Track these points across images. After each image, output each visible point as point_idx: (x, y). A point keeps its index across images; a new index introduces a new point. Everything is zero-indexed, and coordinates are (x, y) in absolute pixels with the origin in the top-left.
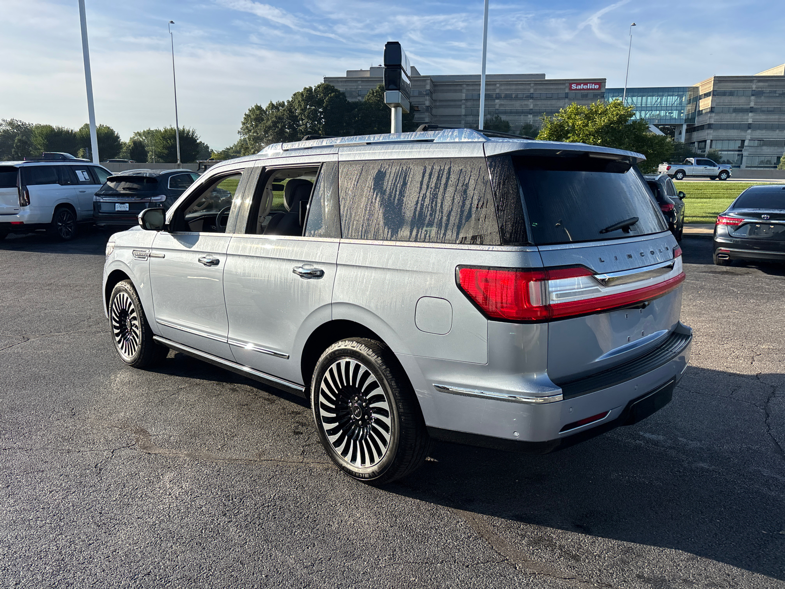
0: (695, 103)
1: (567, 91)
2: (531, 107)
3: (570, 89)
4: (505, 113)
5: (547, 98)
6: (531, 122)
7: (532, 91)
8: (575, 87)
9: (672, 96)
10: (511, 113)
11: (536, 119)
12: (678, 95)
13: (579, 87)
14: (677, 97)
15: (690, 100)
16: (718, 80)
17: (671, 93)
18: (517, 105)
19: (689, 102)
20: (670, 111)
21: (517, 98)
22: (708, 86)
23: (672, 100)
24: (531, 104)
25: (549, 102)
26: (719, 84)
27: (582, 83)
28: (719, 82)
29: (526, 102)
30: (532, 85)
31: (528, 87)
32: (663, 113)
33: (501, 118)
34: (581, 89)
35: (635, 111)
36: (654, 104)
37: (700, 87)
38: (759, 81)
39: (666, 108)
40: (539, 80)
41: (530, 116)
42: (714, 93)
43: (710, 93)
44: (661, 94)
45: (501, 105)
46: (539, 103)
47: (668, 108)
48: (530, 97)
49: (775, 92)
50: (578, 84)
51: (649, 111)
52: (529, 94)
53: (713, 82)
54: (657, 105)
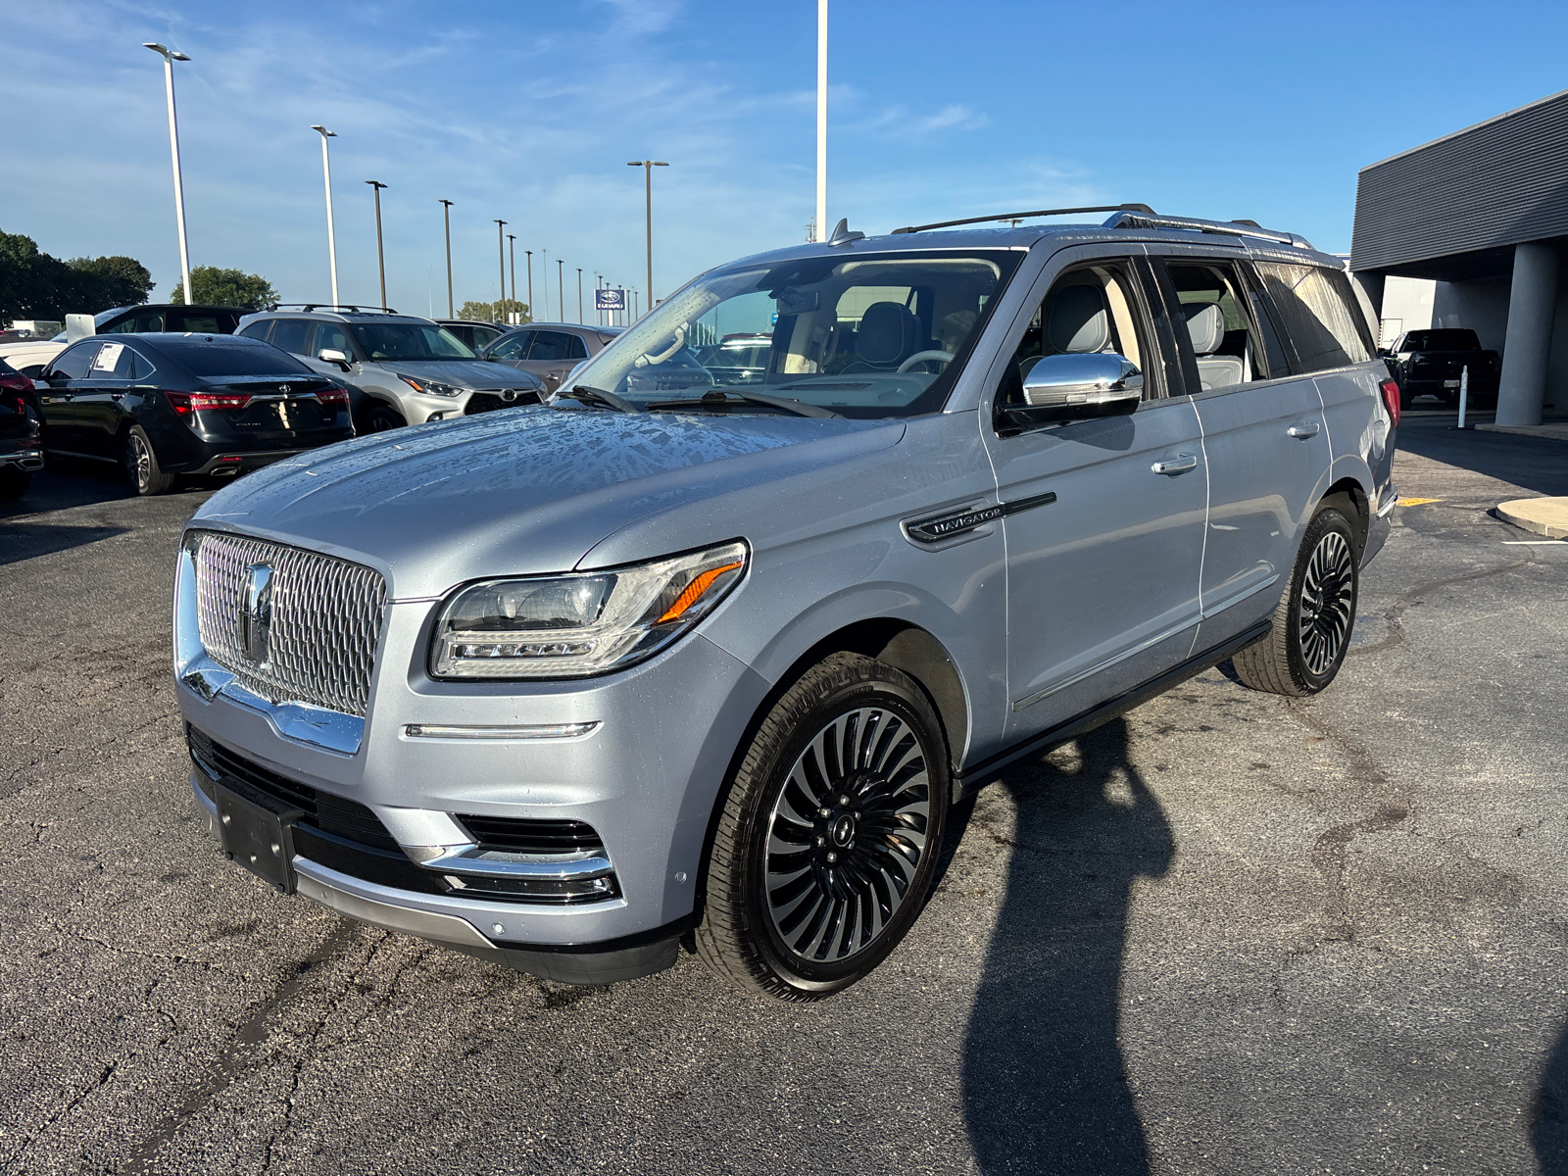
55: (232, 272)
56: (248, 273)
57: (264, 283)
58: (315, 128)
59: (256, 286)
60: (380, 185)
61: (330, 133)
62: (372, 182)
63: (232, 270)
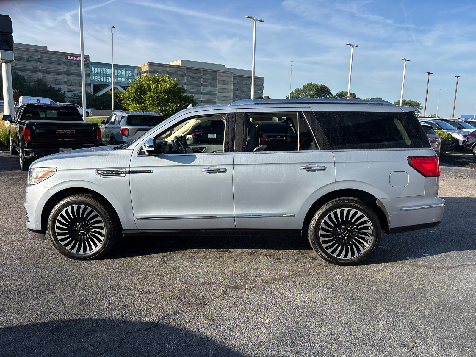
0: (140, 75)
1: (64, 59)
2: (40, 68)
3: (67, 58)
4: (21, 70)
5: (51, 63)
6: (42, 77)
7: (39, 57)
8: (70, 58)
9: (128, 70)
10: (25, 70)
11: (45, 76)
12: (131, 70)
13: (72, 58)
14: (130, 71)
15: (137, 73)
16: (151, 64)
17: (127, 69)
18: (29, 65)
19: (137, 75)
20: (127, 79)
21: (28, 60)
22: (146, 67)
23: (128, 73)
24: (39, 66)
25: (53, 66)
26: (151, 67)
27: (74, 56)
28: (151, 66)
29: (36, 64)
30: (39, 53)
31: (36, 54)
32: (124, 80)
33: (18, 73)
34: (73, 60)
35: (108, 77)
36: (118, 74)
37: (142, 67)
38: (170, 67)
39: (125, 77)
40: (43, 50)
41: (40, 74)
42: (150, 71)
43: (147, 71)
44: (122, 68)
45: (16, 64)
46: (45, 65)
47: (127, 77)
48: (39, 61)
49: (178, 74)
50: (71, 56)
51: (116, 77)
52: (38, 59)
53: (148, 65)
54: (120, 74)
55: (409, 101)
56: (414, 101)
57: (419, 103)
58: (403, 59)
59: (416, 105)
60: (430, 73)
61: (408, 60)
62: (427, 73)
63: (410, 100)
